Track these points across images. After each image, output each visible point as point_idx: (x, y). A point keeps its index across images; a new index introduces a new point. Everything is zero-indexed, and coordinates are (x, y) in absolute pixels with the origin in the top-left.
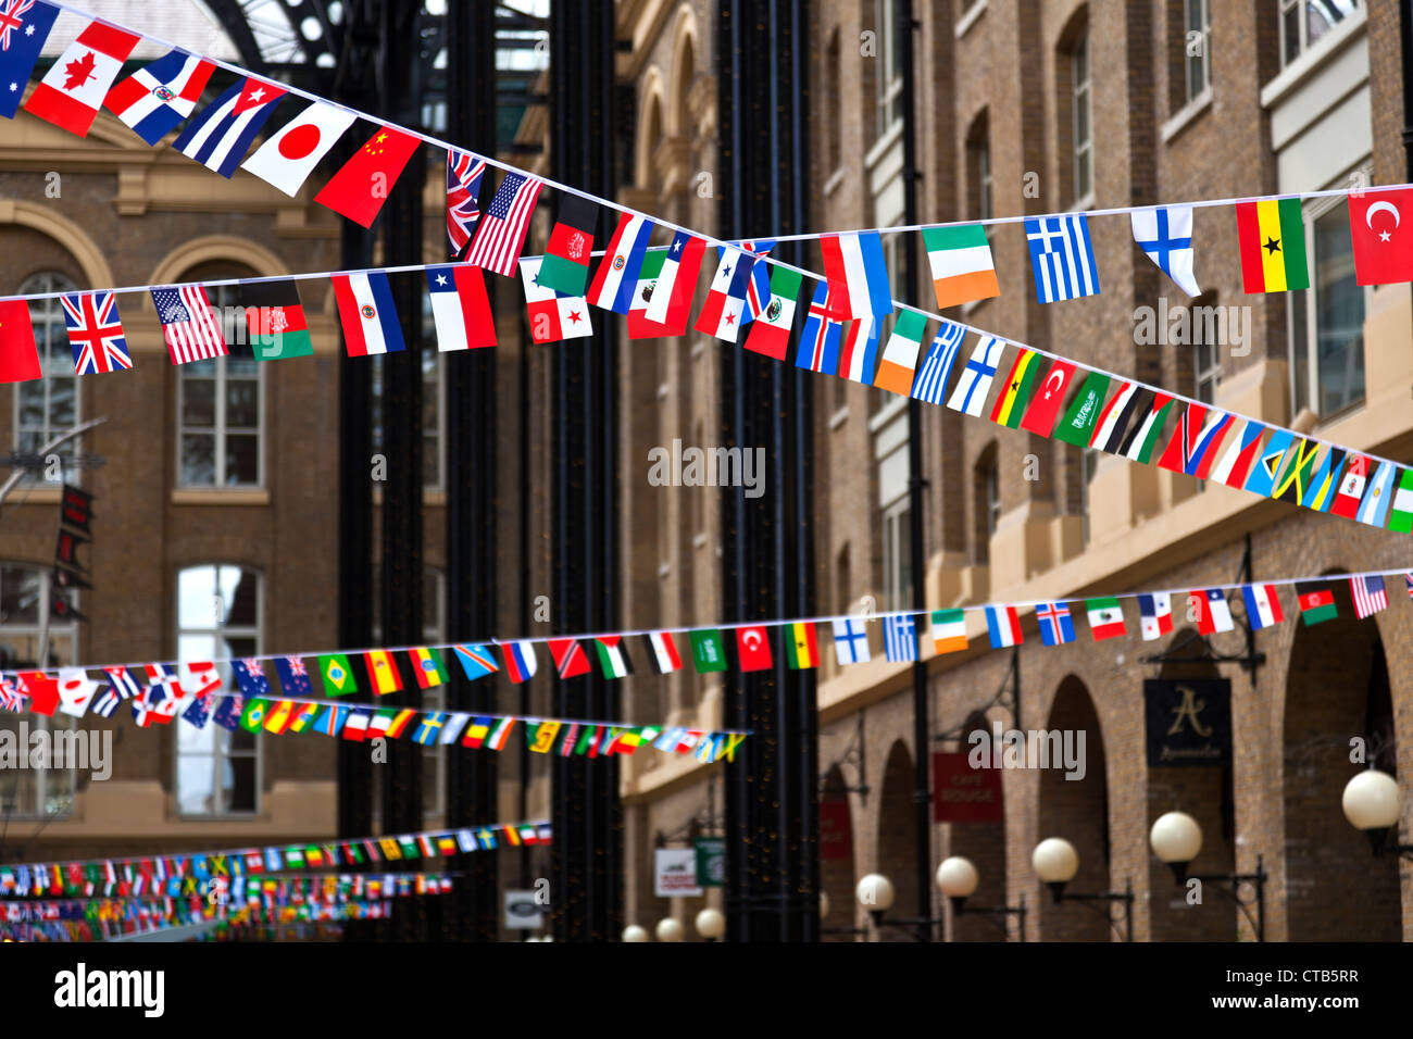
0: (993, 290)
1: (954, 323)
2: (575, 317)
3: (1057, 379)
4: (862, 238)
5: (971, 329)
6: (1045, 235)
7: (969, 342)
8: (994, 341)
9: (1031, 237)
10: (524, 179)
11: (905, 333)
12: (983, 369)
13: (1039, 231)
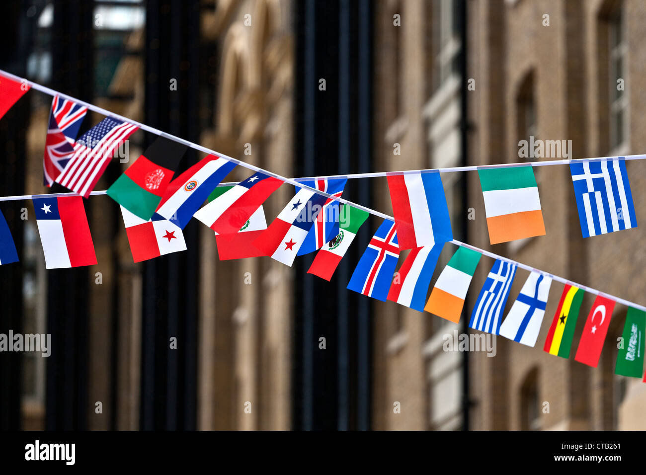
0: (540, 230)
1: (506, 260)
2: (170, 236)
3: (599, 313)
4: (424, 176)
5: (521, 265)
6: (588, 177)
7: (520, 277)
8: (541, 278)
9: (575, 178)
10: (121, 122)
11: (459, 266)
12: (534, 303)
13: (583, 173)
